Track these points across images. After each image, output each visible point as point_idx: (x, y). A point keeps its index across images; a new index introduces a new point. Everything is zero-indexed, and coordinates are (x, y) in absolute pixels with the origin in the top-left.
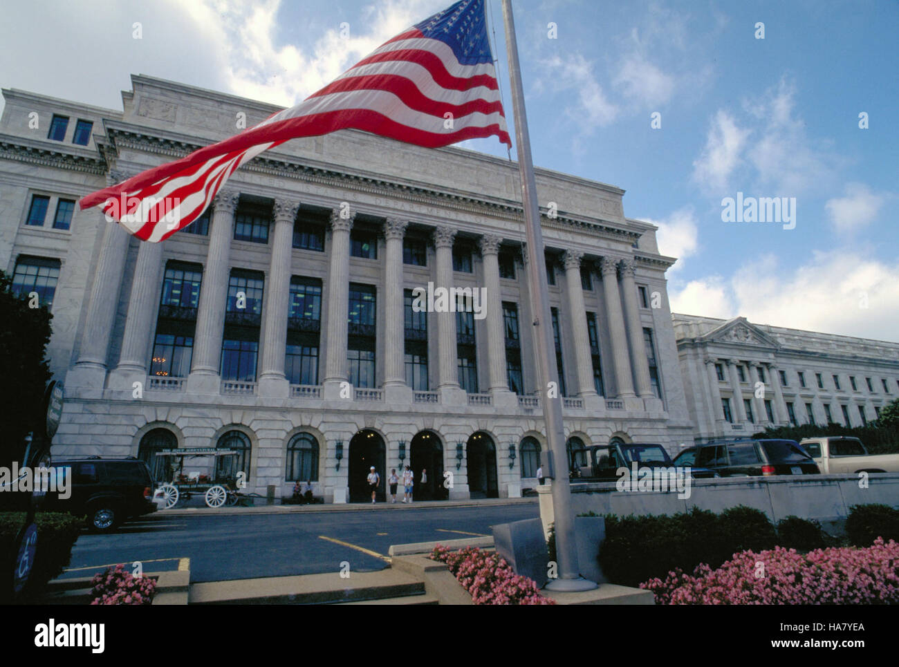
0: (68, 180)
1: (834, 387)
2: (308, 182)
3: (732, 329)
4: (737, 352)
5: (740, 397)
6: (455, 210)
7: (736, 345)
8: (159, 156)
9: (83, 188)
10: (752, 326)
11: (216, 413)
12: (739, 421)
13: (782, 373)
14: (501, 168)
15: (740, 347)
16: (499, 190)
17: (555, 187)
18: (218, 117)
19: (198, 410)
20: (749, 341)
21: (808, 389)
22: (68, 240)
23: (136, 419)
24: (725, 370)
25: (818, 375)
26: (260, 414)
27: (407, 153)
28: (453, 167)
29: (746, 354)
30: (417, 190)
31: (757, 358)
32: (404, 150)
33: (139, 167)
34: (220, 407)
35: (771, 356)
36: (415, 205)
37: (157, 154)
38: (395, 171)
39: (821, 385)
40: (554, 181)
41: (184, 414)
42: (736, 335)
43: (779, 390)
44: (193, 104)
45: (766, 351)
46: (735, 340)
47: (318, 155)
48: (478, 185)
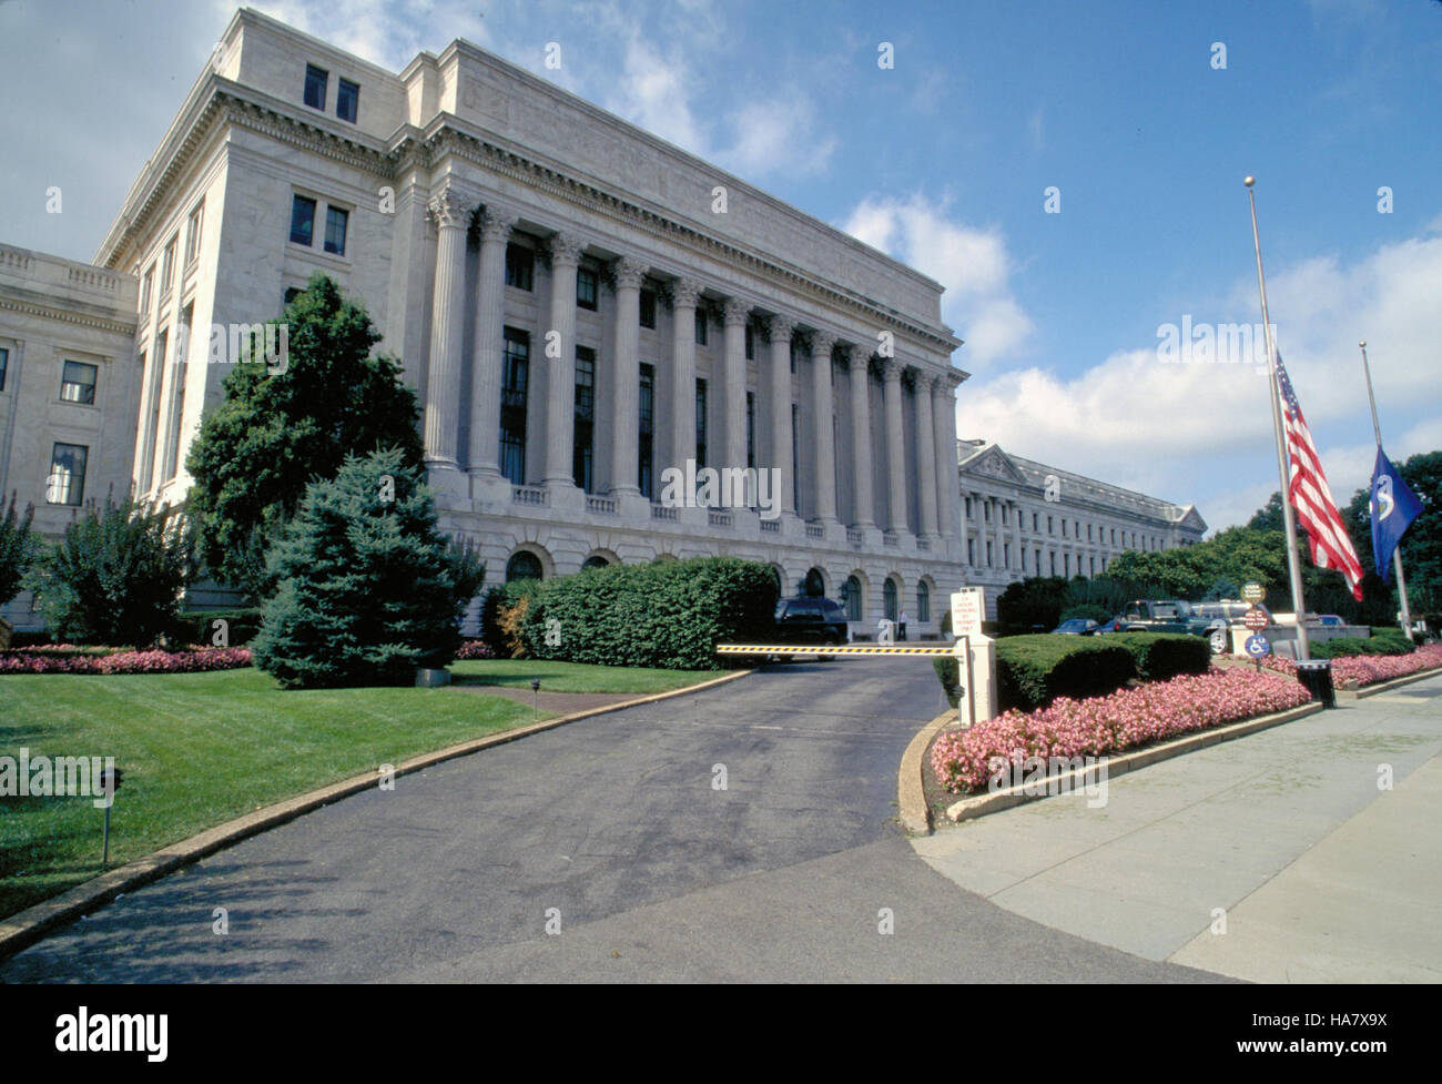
0: (338, 177)
1: (1061, 534)
2: (657, 237)
3: (986, 458)
4: (986, 486)
5: (984, 538)
6: (795, 294)
7: (988, 477)
8: (496, 175)
9: (359, 194)
10: (1004, 455)
11: (584, 536)
12: (979, 567)
13: (1020, 512)
14: (837, 244)
15: (991, 479)
16: (833, 272)
17: (882, 275)
18: (554, 125)
19: (566, 530)
20: (1000, 474)
21: (1039, 534)
22: (348, 273)
23: (506, 538)
24: (973, 505)
25: (1050, 519)
26: (626, 539)
27: (750, 210)
28: (794, 236)
29: (995, 488)
30: (766, 265)
31: (1004, 495)
32: (747, 205)
33: (475, 189)
34: (588, 528)
35: (1016, 493)
36: (758, 284)
37: (496, 172)
38: (737, 232)
39: (1050, 530)
40: (883, 267)
41: (553, 535)
42: (989, 466)
43: (1018, 535)
44: (526, 98)
45: (1012, 487)
46: (987, 471)
47: (662, 198)
48: (815, 263)
